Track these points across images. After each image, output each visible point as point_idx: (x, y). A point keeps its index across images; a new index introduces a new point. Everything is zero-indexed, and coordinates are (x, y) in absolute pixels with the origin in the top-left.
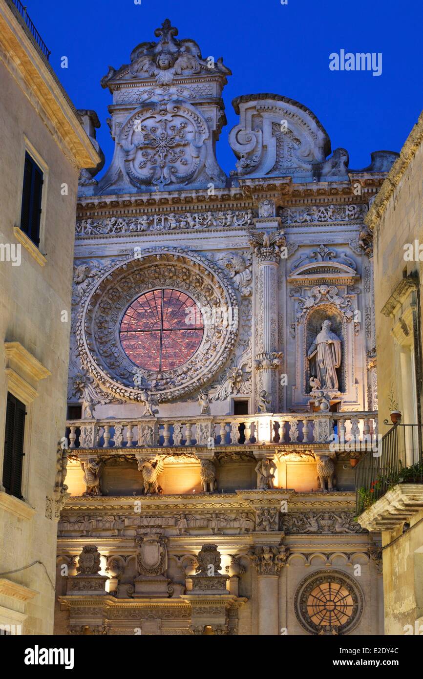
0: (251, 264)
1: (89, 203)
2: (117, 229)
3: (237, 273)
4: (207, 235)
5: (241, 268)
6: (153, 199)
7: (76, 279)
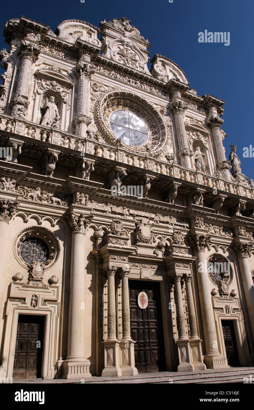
4: (152, 96)
7: (95, 89)
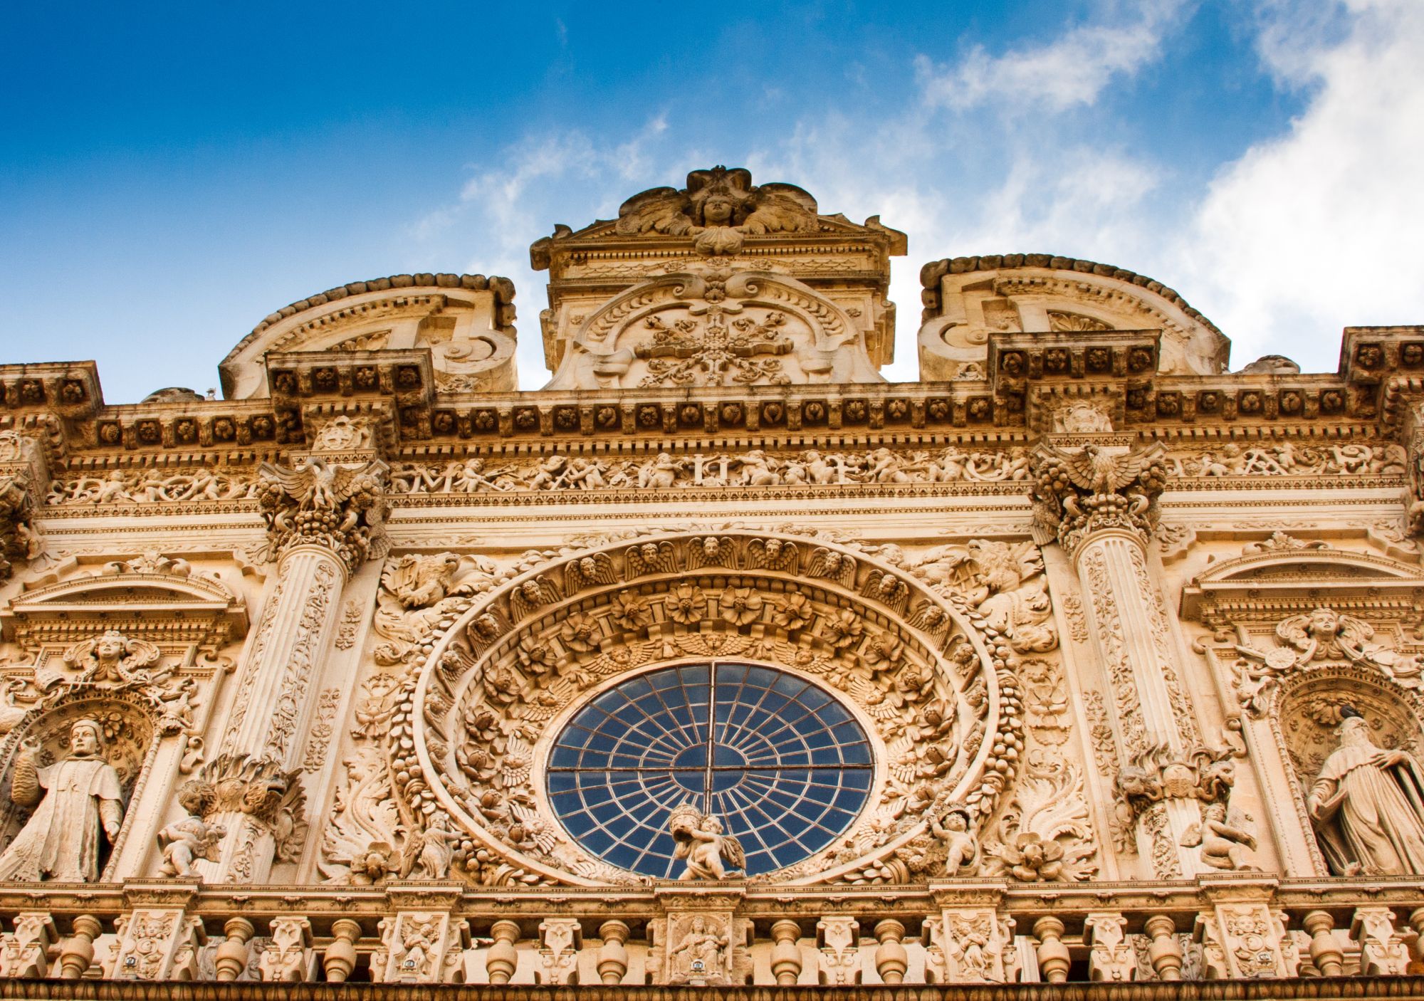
0: (1043, 571)
1: (479, 410)
2: (564, 484)
3: (993, 591)
4: (877, 502)
5: (1012, 577)
6: (695, 405)
7: (406, 592)
